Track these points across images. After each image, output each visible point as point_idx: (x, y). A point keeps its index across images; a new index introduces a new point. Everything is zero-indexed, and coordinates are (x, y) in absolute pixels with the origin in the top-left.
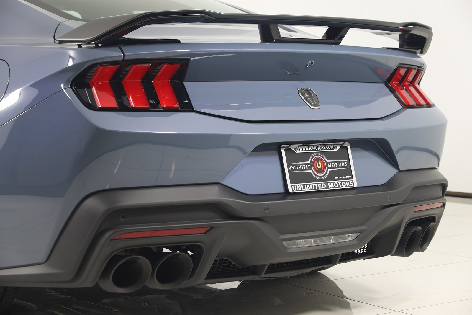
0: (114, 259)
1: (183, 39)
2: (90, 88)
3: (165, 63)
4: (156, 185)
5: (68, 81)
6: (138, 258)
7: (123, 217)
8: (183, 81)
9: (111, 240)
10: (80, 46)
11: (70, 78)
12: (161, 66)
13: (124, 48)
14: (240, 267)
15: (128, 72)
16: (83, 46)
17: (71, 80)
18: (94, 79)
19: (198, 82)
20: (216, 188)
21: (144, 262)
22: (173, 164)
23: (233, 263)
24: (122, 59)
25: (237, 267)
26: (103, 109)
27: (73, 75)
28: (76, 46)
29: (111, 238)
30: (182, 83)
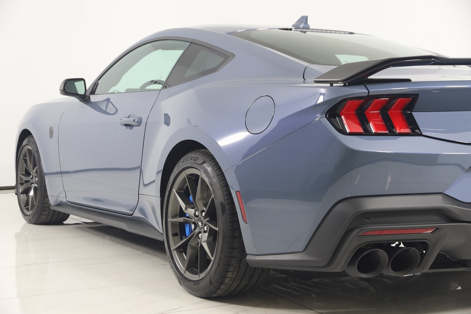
0: (359, 251)
1: (414, 78)
2: (340, 117)
3: (400, 98)
4: (383, 194)
5: (323, 112)
6: (378, 251)
7: (368, 218)
8: (411, 111)
9: (359, 236)
10: (332, 85)
12: (396, 100)
13: (368, 86)
14: (453, 260)
15: (370, 105)
16: (334, 85)
17: (326, 111)
18: (344, 111)
19: (423, 112)
20: (439, 197)
22: (389, 178)
23: (448, 257)
24: (367, 95)
25: (451, 260)
26: (351, 134)
27: (328, 107)
28: (329, 85)
29: (359, 234)
30: (411, 113)
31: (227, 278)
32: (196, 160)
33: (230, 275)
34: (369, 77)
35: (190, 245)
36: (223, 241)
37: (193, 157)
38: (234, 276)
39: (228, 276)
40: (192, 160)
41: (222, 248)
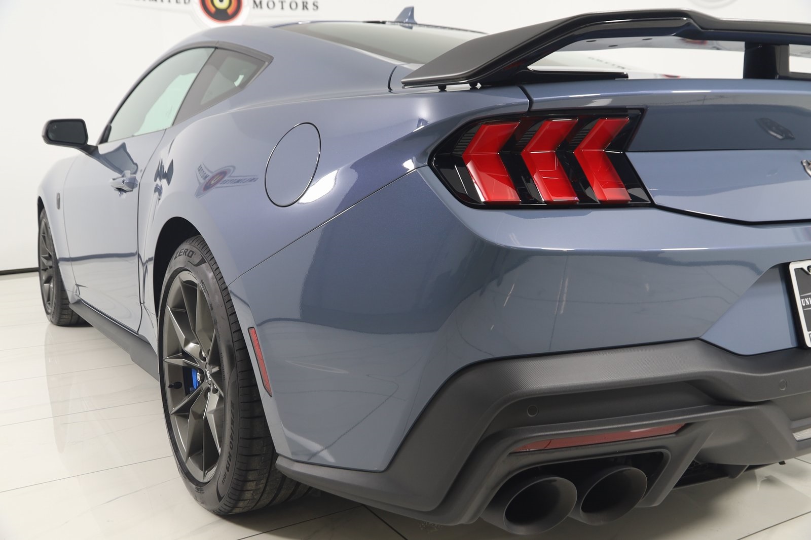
2: (463, 165)
3: (603, 117)
5: (424, 153)
7: (532, 411)
8: (626, 151)
9: (510, 454)
10: (442, 88)
11: (427, 148)
12: (594, 123)
13: (530, 89)
15: (531, 137)
16: (449, 88)
17: (429, 152)
18: (472, 150)
21: (566, 486)
24: (527, 110)
26: (491, 206)
27: (433, 144)
28: (436, 89)
29: (513, 449)
30: (624, 153)
31: (246, 492)
32: (191, 257)
33: (251, 486)
34: (532, 67)
35: (192, 412)
36: (232, 424)
37: (187, 250)
38: (262, 486)
39: (249, 488)
40: (186, 255)
41: (232, 437)
